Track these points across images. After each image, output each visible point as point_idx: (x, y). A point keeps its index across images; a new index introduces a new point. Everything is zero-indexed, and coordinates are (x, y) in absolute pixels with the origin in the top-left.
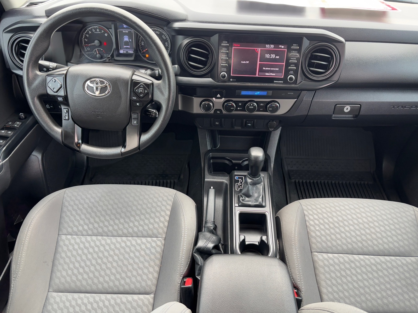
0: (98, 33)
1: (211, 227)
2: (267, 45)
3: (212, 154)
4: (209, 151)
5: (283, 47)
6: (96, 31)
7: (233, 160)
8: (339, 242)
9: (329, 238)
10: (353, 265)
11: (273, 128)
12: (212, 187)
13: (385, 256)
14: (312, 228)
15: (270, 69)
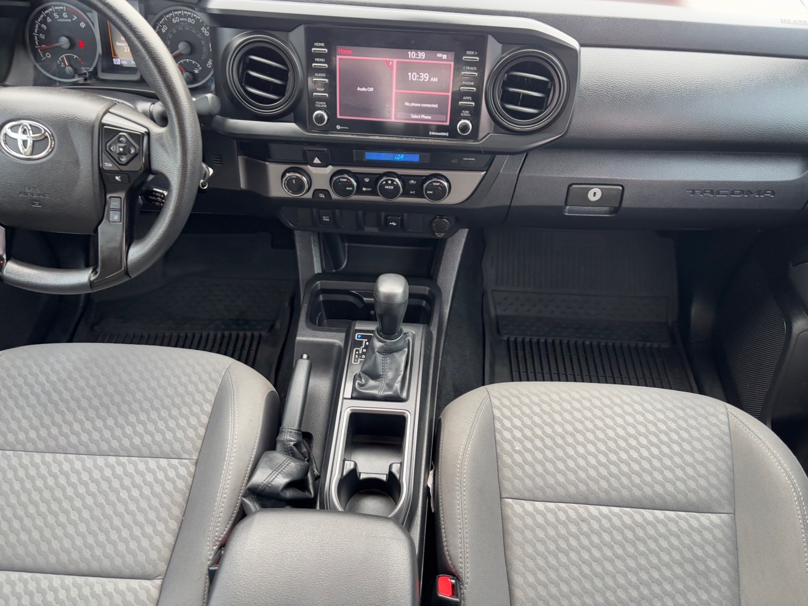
0: (67, 20)
1: (292, 441)
2: (409, 53)
3: (321, 283)
4: (318, 277)
5: (445, 57)
6: (61, 17)
7: (365, 297)
8: (561, 479)
9: (540, 469)
10: (585, 528)
11: (443, 233)
12: (305, 356)
13: (654, 509)
14: (507, 446)
15: (419, 105)
